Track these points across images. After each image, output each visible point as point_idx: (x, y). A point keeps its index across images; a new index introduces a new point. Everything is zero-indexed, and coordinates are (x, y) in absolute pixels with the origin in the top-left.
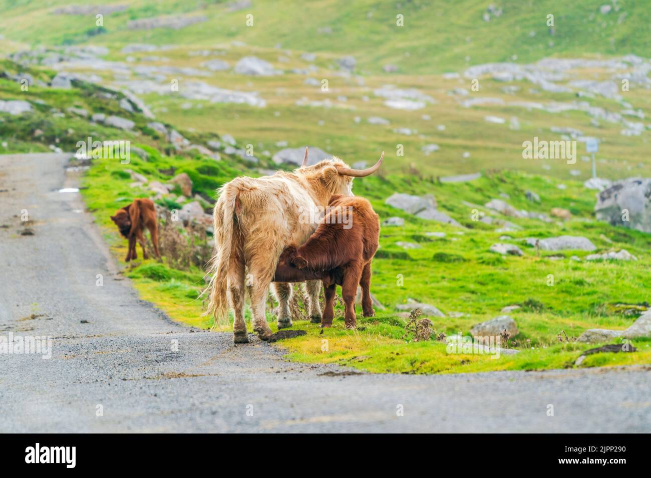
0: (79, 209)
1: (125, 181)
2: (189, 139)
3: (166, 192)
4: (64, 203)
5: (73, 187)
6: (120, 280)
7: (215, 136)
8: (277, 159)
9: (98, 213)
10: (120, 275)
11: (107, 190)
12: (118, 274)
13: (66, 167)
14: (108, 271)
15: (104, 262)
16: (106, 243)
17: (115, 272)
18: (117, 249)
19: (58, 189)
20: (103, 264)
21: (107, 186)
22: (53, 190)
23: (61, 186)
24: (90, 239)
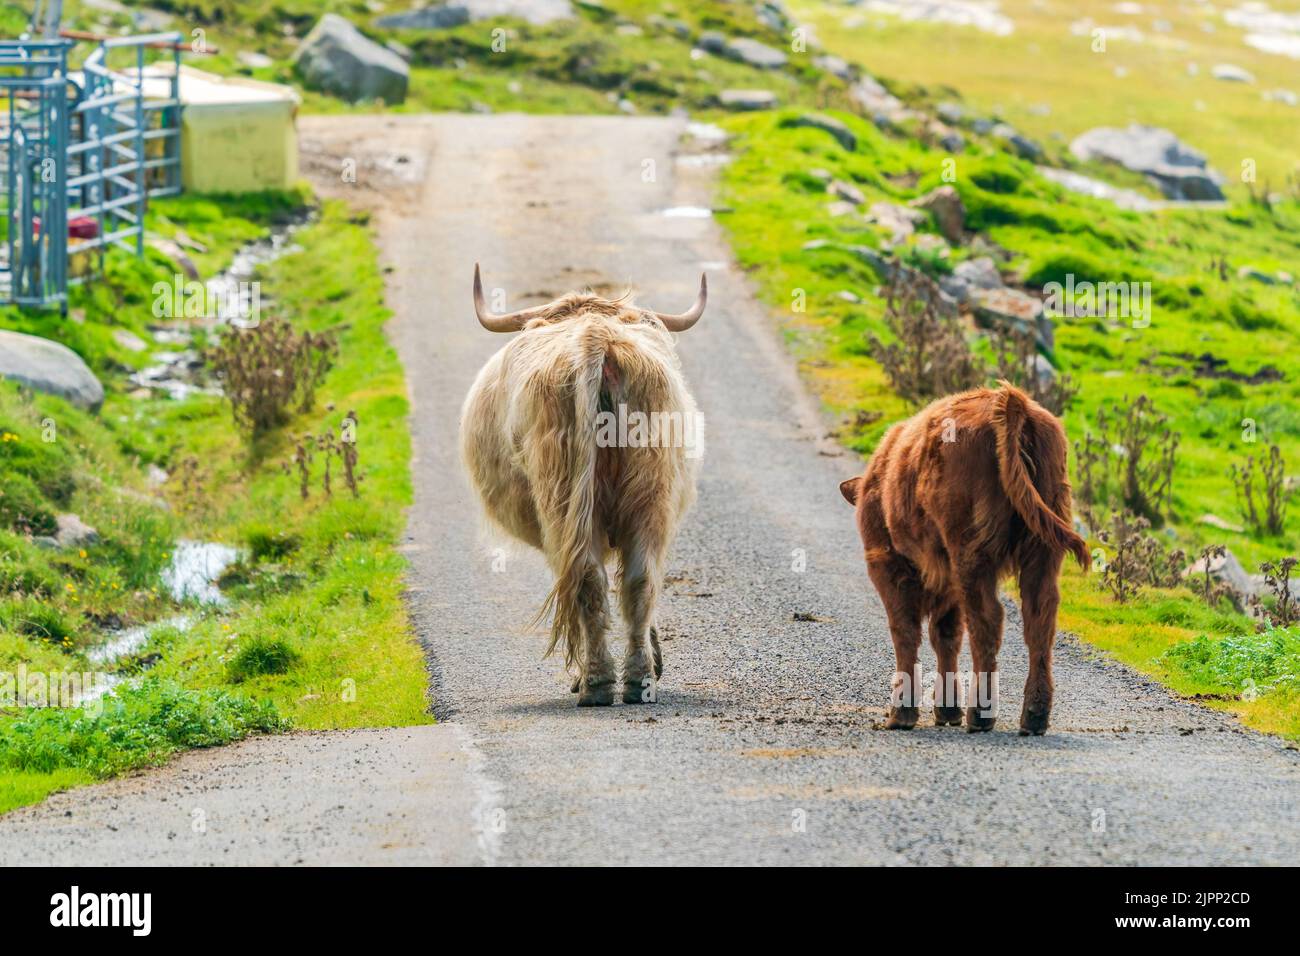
0: (716, 260)
1: (816, 197)
2: (898, 97)
3: (908, 229)
4: (677, 244)
5: (699, 203)
6: (833, 456)
7: (952, 93)
8: (1079, 149)
9: (763, 273)
10: (831, 441)
11: (777, 217)
12: (825, 438)
13: (674, 154)
14: (799, 427)
15: (786, 403)
16: (788, 354)
17: (819, 431)
18: (816, 371)
19: (663, 207)
20: (787, 409)
21: (779, 208)
22: (650, 209)
23: (668, 199)
24: (749, 339)
